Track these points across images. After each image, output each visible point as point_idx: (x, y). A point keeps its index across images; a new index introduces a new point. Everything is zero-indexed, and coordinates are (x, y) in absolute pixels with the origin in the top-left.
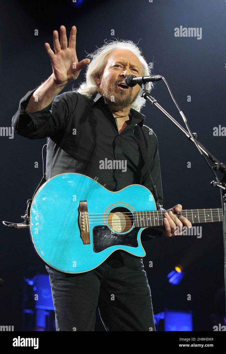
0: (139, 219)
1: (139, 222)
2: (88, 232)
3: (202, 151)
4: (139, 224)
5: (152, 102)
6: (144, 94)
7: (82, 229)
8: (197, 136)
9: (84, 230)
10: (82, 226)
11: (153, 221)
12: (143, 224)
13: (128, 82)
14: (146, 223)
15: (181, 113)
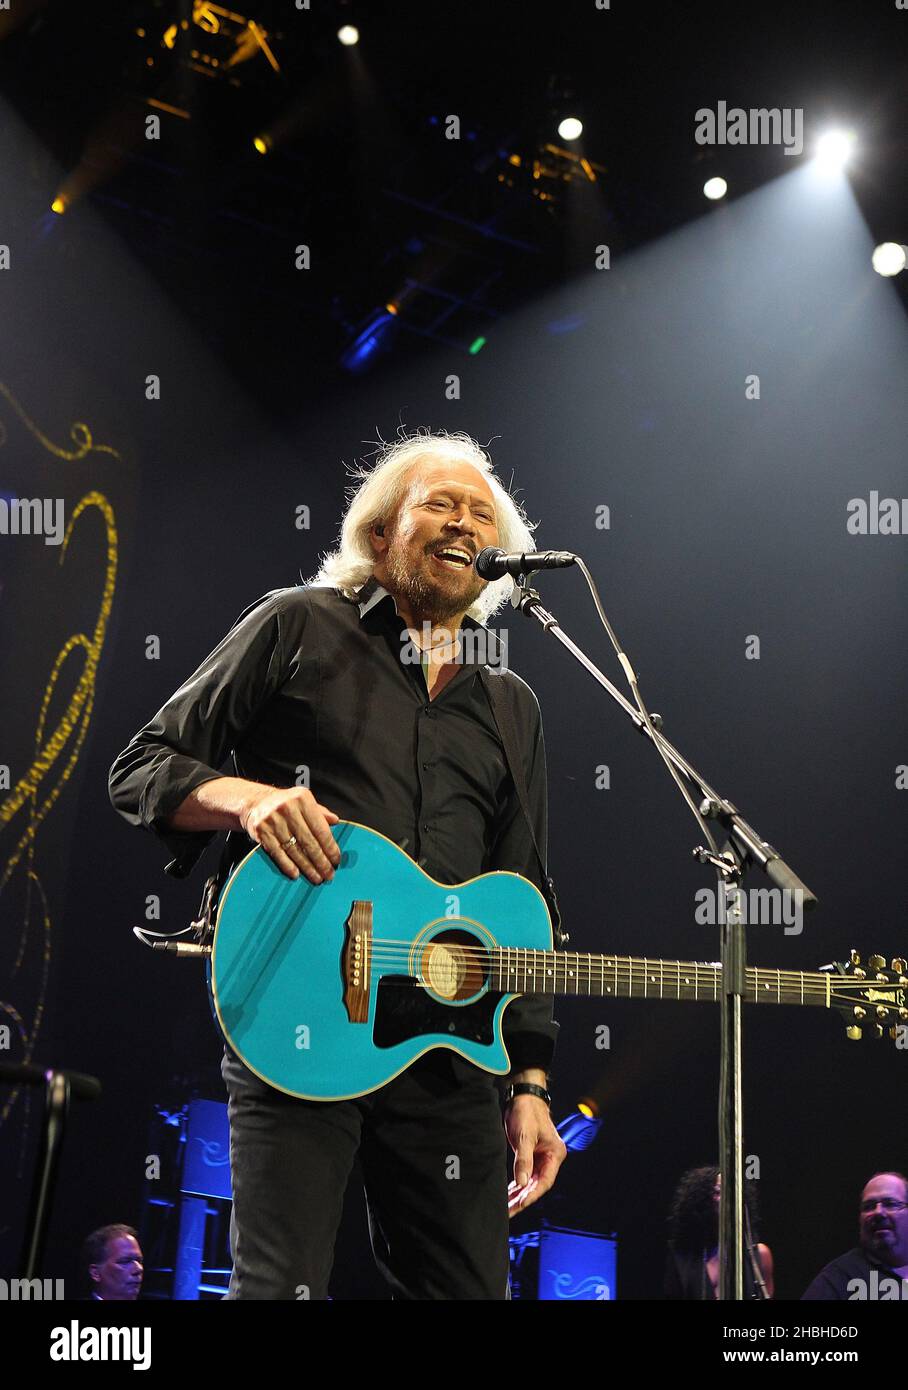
0: (505, 969)
1: (504, 977)
2: (365, 988)
3: (673, 764)
4: (504, 984)
5: (545, 623)
6: (524, 602)
7: (350, 979)
8: (662, 723)
9: (356, 982)
10: (351, 971)
11: (540, 979)
12: (512, 985)
13: (481, 567)
14: (521, 985)
15: (622, 658)
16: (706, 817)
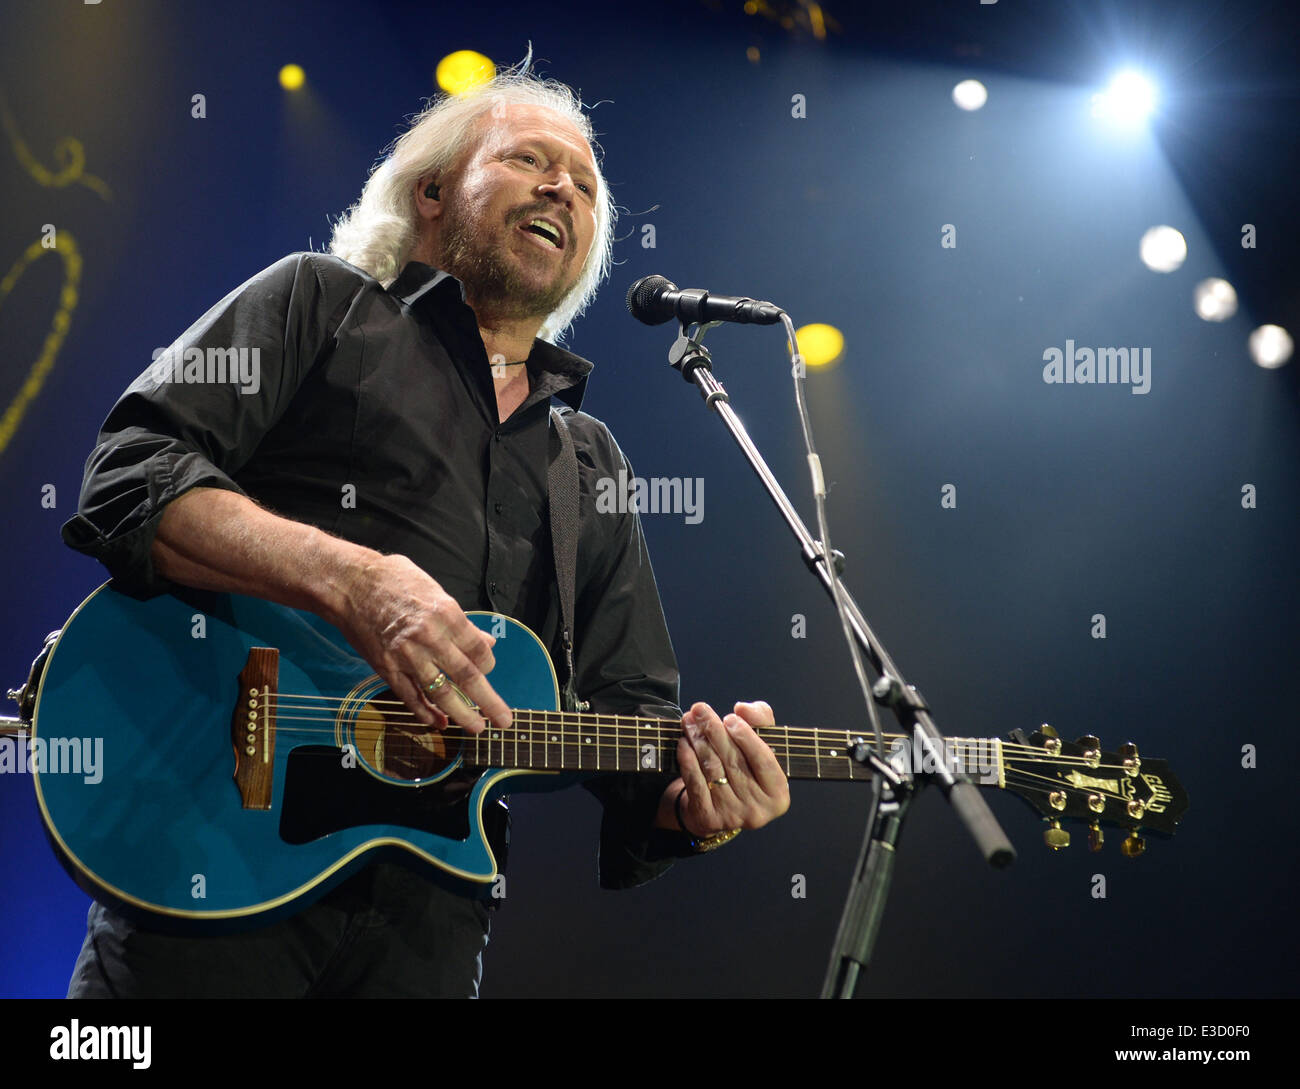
5: (710, 394)
6: (687, 359)
15: (814, 460)
16: (882, 701)
